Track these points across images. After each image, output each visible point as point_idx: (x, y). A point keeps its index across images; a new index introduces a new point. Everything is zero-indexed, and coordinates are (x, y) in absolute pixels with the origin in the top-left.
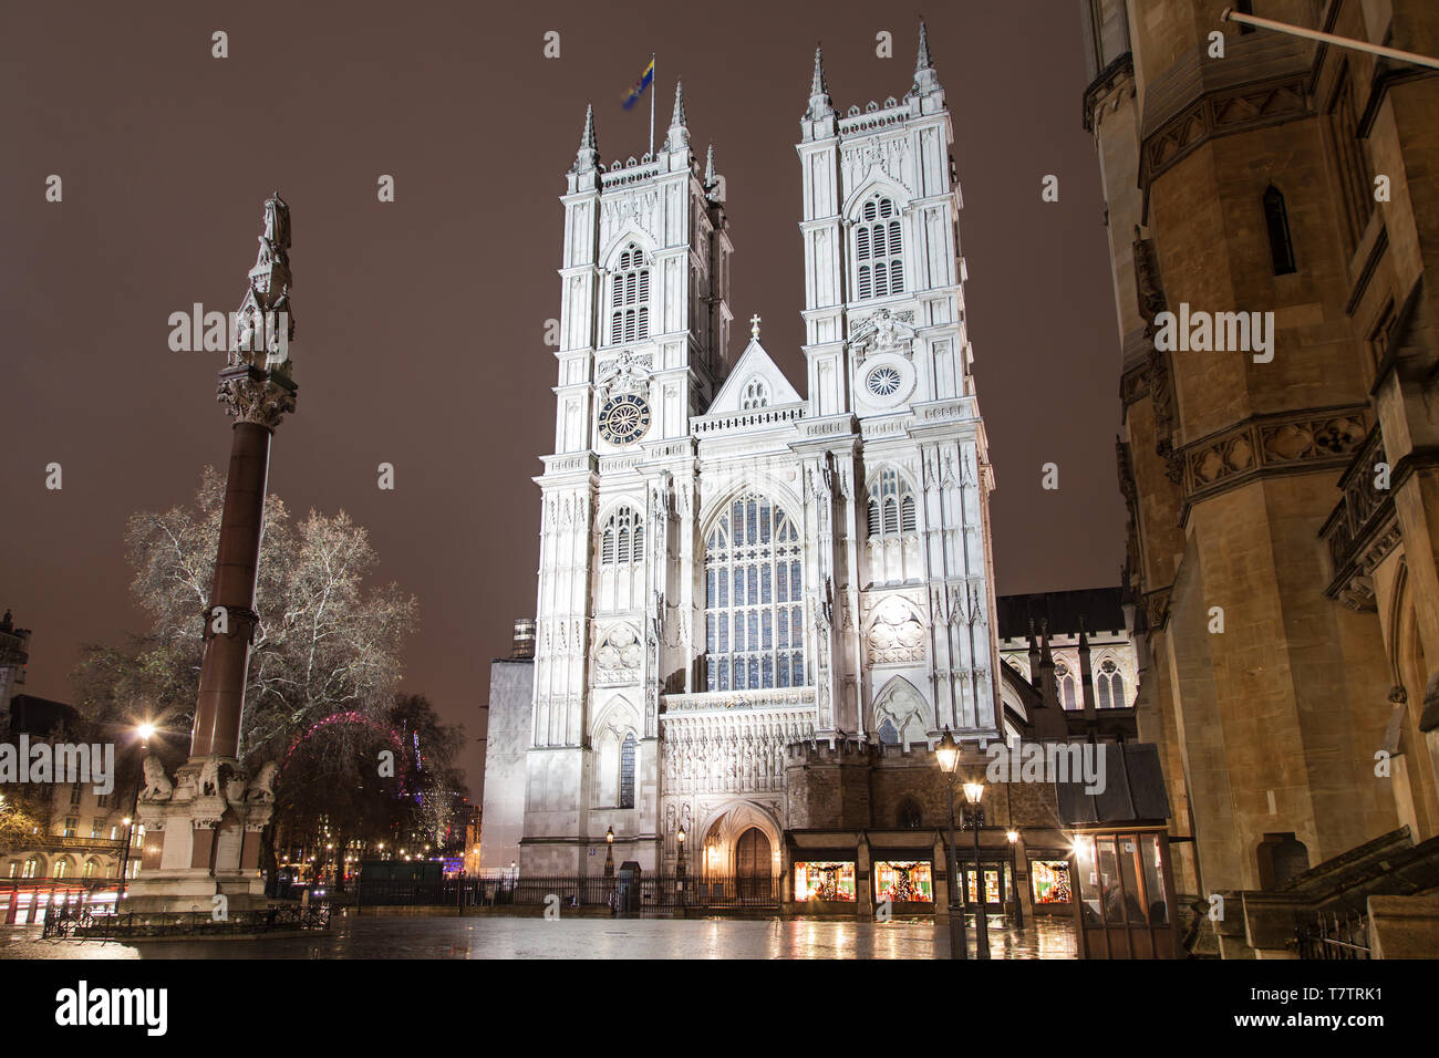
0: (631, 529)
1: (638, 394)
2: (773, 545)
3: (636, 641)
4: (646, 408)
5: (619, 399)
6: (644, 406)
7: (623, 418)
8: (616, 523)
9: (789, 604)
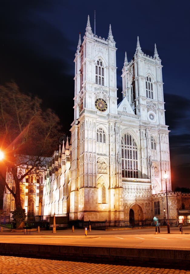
0: (103, 134)
1: (104, 100)
2: (132, 146)
3: (105, 163)
4: (106, 104)
5: (100, 99)
6: (106, 103)
7: (101, 105)
8: (99, 131)
9: (135, 160)
